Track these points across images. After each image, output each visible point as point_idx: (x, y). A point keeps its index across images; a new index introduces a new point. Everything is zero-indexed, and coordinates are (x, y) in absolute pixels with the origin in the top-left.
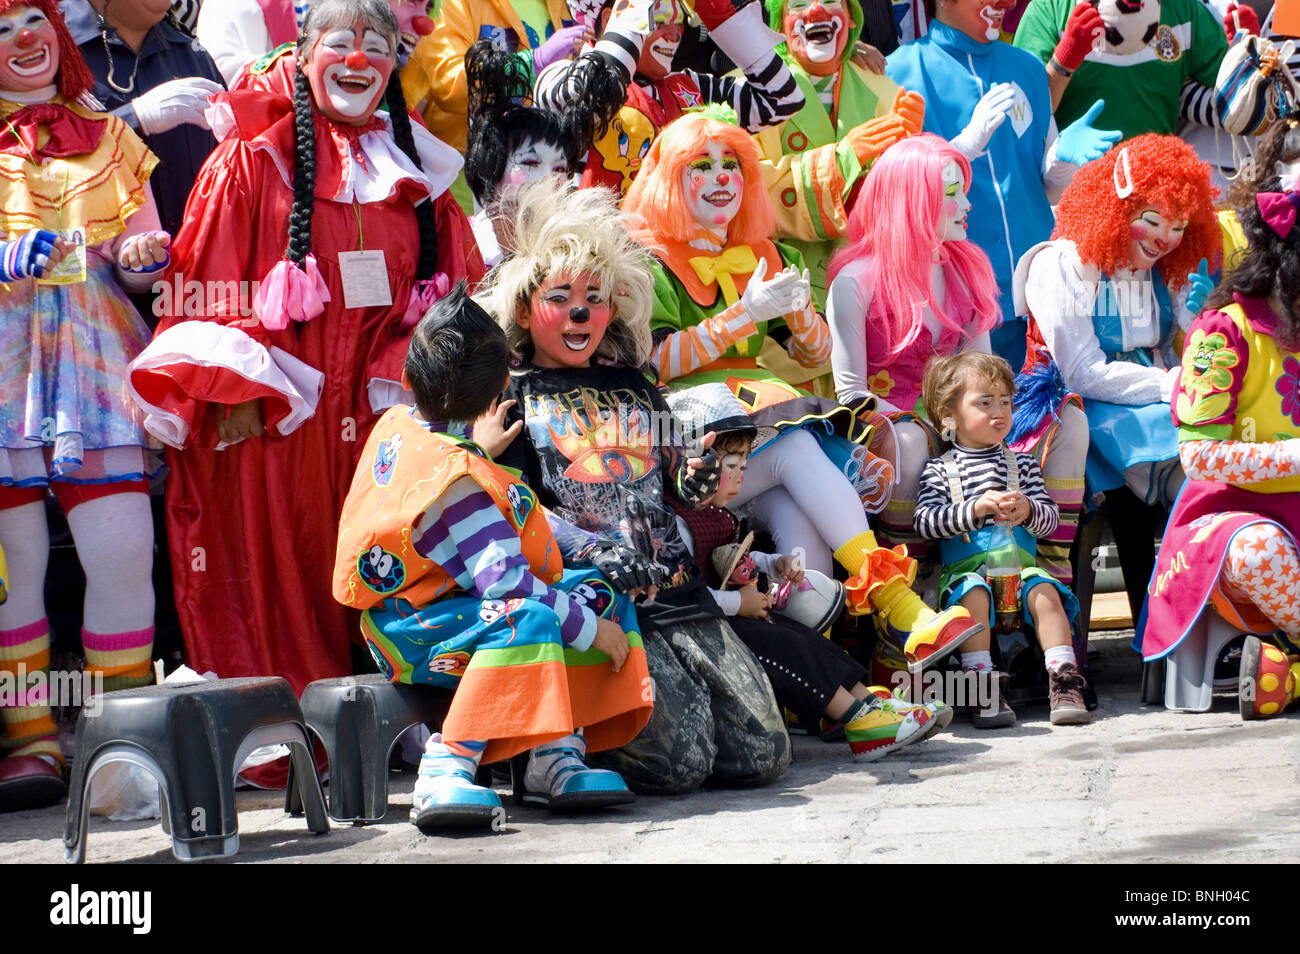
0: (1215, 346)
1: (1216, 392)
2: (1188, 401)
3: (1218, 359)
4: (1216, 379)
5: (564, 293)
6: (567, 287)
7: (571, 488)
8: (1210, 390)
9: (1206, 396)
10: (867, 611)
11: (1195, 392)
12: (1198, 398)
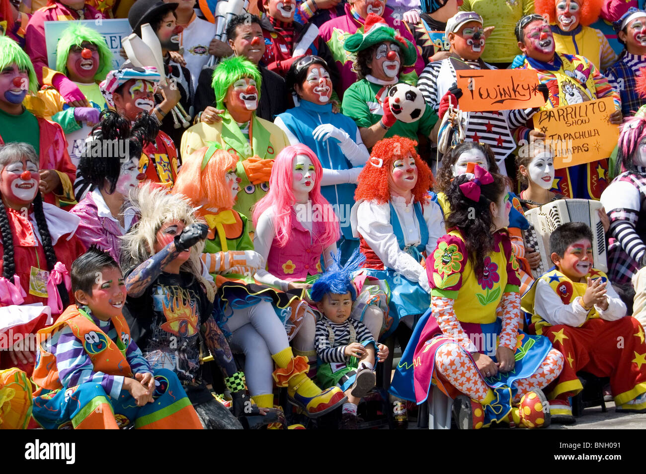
0: (453, 251)
1: (453, 273)
2: (440, 278)
3: (455, 257)
4: (453, 267)
5: (175, 229)
6: (176, 226)
7: (161, 333)
8: (451, 272)
9: (448, 276)
10: (287, 385)
11: (443, 273)
12: (445, 276)
